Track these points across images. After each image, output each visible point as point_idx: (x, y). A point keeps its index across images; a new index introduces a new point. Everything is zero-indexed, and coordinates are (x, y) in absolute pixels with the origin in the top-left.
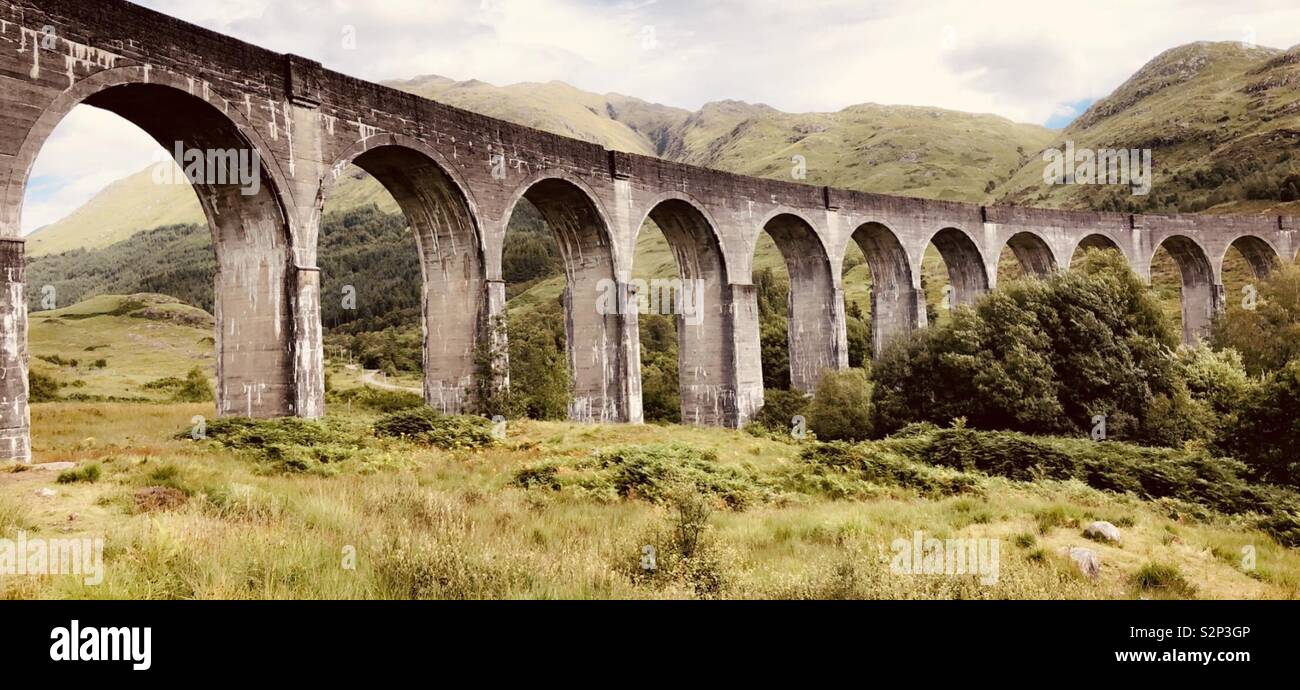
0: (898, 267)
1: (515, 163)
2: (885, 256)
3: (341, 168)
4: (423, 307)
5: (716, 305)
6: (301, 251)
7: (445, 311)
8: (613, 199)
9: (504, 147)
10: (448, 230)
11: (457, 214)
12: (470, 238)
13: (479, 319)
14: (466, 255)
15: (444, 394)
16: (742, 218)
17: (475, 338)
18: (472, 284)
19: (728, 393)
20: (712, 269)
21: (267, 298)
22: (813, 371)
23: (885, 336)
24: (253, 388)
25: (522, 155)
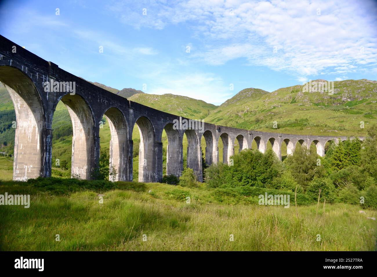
0: (195, 140)
1: (105, 101)
2: (192, 137)
3: (60, 98)
4: (73, 144)
5: (152, 148)
6: (48, 124)
7: (80, 145)
8: (129, 115)
9: (102, 96)
10: (84, 120)
11: (88, 116)
12: (91, 123)
13: (92, 148)
14: (89, 128)
15: (78, 171)
16: (160, 123)
17: (90, 154)
18: (90, 138)
19: (153, 174)
20: (151, 137)
21: (35, 138)
22: (173, 168)
23: (191, 159)
24: (28, 167)
25: (107, 99)
